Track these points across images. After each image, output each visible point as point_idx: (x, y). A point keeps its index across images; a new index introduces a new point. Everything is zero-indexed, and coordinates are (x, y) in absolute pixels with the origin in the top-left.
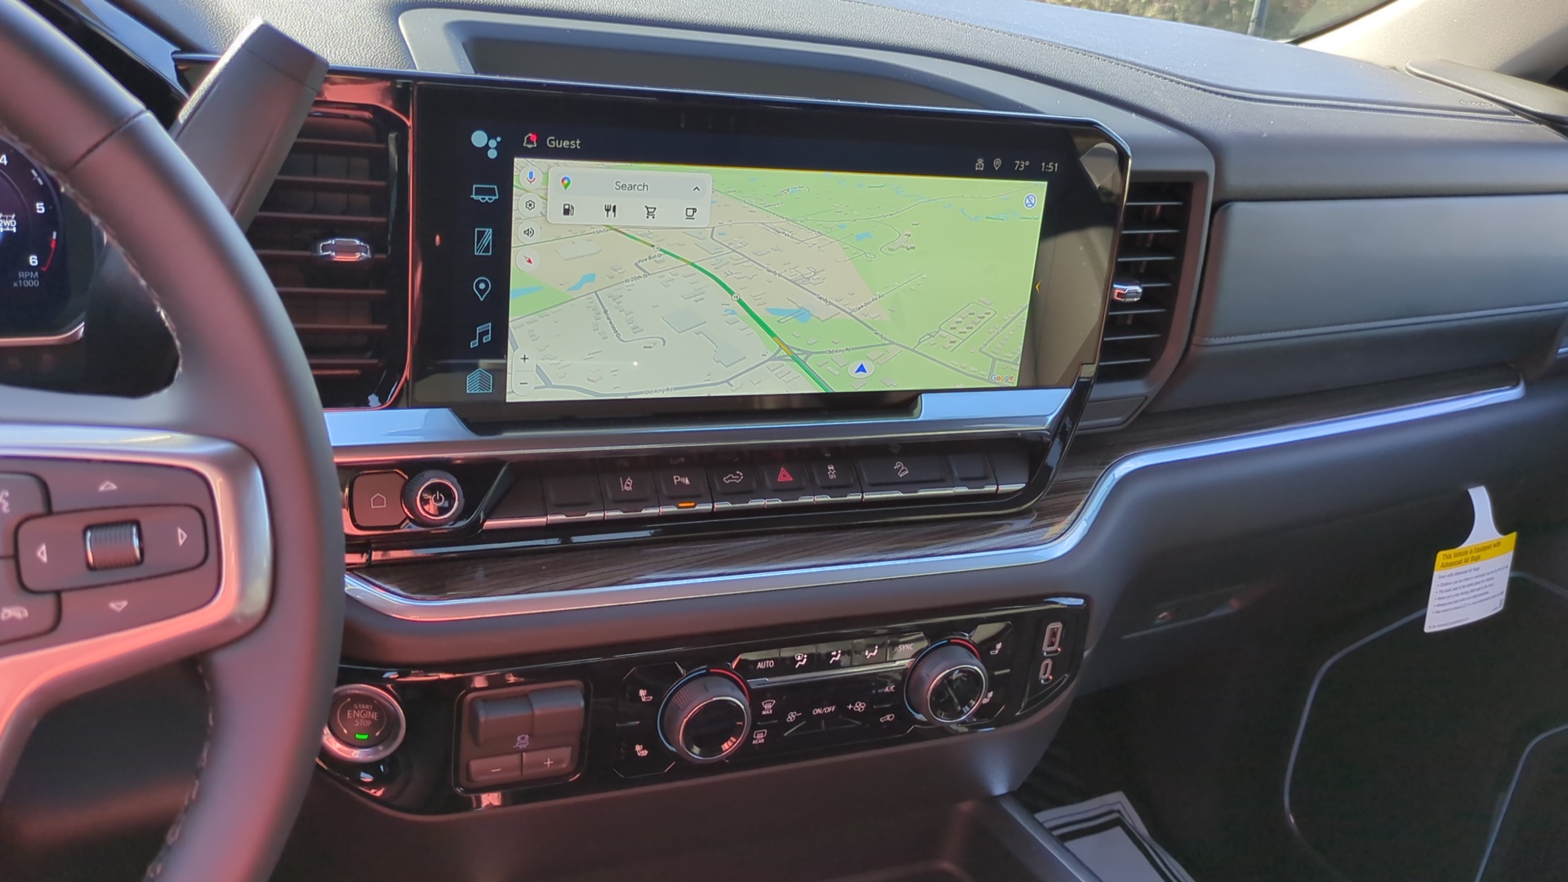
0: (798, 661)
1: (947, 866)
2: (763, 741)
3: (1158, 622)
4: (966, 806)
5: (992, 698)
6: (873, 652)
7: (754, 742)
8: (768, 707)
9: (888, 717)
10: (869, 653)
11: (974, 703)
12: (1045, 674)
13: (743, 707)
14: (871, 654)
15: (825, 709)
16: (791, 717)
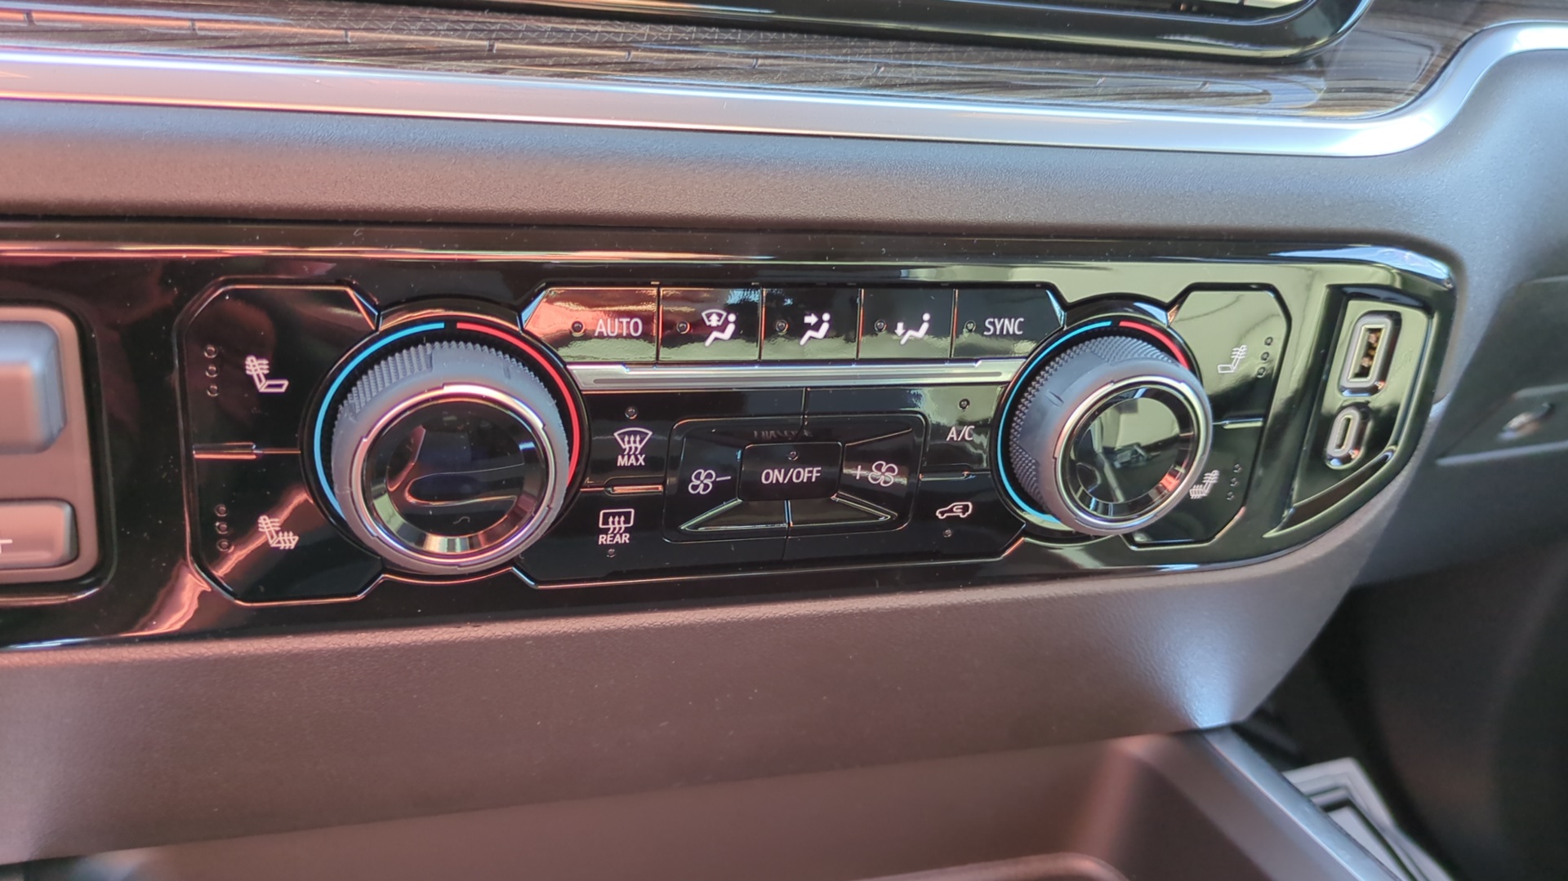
0: (711, 329)
1: (1087, 865)
2: (626, 538)
3: (1508, 436)
4: (1137, 747)
5: (1215, 486)
6: (917, 329)
7: (603, 539)
8: (632, 446)
9: (956, 509)
10: (906, 329)
11: (1174, 482)
12: (1340, 446)
13: (539, 424)
14: (911, 333)
15: (793, 472)
16: (702, 481)
